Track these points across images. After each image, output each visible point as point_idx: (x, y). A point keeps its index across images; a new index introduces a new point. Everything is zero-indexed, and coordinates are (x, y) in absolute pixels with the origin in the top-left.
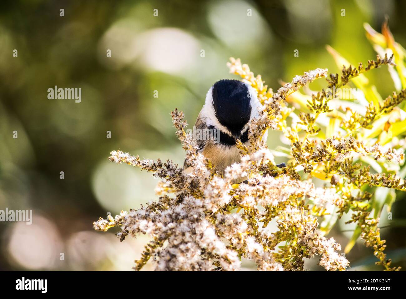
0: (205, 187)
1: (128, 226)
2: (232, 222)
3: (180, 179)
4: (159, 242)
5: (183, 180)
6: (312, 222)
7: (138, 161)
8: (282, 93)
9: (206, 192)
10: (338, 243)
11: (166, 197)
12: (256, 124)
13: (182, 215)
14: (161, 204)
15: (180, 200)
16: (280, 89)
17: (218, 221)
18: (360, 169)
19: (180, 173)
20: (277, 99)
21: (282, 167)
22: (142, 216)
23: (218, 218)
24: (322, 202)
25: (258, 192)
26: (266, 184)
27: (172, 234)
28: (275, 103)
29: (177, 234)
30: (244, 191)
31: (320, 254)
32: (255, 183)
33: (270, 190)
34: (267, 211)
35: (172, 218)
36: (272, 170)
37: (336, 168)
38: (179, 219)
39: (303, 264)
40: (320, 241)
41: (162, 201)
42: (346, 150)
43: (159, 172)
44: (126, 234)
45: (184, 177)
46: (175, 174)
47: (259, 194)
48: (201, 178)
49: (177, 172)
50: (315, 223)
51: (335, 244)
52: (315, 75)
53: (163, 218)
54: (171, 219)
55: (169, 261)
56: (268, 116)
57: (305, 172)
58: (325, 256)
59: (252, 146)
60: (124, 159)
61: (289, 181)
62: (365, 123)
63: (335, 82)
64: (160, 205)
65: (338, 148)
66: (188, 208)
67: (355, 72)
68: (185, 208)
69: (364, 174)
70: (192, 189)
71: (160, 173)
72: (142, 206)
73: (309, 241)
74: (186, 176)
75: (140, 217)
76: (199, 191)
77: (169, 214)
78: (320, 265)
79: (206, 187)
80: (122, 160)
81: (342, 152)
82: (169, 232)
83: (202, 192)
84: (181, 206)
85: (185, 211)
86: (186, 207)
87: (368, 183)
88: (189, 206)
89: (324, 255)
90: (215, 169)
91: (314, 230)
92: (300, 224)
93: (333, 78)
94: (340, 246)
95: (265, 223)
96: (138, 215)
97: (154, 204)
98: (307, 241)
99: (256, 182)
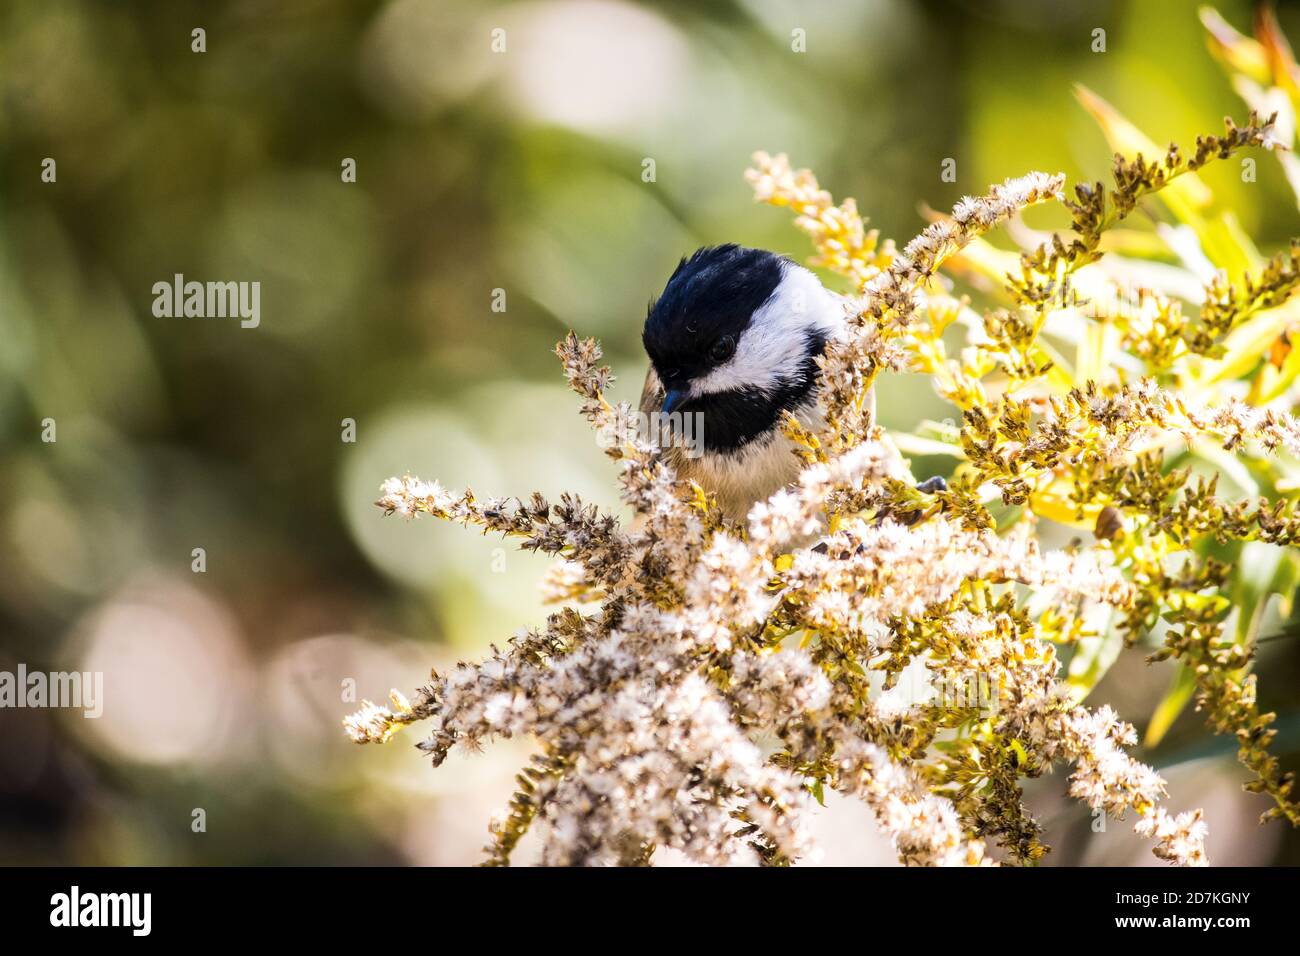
0: (689, 572)
1: (453, 718)
2: (784, 679)
3: (608, 551)
4: (561, 758)
5: (616, 554)
6: (1038, 662)
7: (471, 505)
8: (920, 254)
9: (693, 589)
10: (1127, 722)
11: (569, 613)
12: (842, 359)
13: (620, 665)
14: (556, 639)
15: (614, 620)
16: (914, 241)
17: (736, 677)
18: (1185, 486)
19: (606, 534)
20: (905, 274)
21: (932, 492)
22: (493, 679)
23: (737, 670)
24: (1066, 596)
25: (860, 576)
26: (881, 551)
27: (592, 729)
28: (898, 289)
29: (608, 727)
30: (815, 577)
31: (1071, 760)
32: (848, 550)
33: (895, 568)
34: (895, 634)
35: (589, 679)
36: (903, 502)
37: (1108, 488)
38: (613, 679)
39: (1017, 799)
40: (1067, 720)
41: (557, 629)
42: (1131, 423)
43: (540, 535)
44: (448, 742)
45: (619, 544)
46: (592, 536)
47: (861, 582)
48: (675, 545)
49: (597, 529)
50: (1050, 663)
51: (1117, 724)
52: (1025, 195)
53: (562, 681)
54: (588, 683)
55: (589, 815)
56: (879, 331)
57: (1007, 503)
58: (1084, 766)
59: (832, 430)
60: (425, 501)
61: (956, 536)
62: (1203, 339)
63: (1093, 209)
64: (554, 643)
65: (1105, 419)
66: (638, 642)
67: (1156, 174)
68: (628, 643)
69: (1200, 503)
70: (650, 581)
71: (544, 537)
72: (496, 651)
73: (1031, 721)
74: (627, 540)
75: (488, 685)
76: (671, 586)
77: (579, 665)
78: (1073, 795)
79: (693, 572)
80: (419, 505)
81: (1117, 432)
82: (583, 724)
83: (681, 587)
84: (616, 637)
85: (630, 653)
86: (634, 640)
87: (1213, 531)
88: (642, 636)
89: (1082, 763)
90: (717, 511)
91: (1047, 684)
92: (1001, 669)
93: (1086, 197)
94: (1133, 731)
95: (889, 673)
96: (481, 679)
97: (532, 639)
98: (1025, 722)
99: (849, 544)
